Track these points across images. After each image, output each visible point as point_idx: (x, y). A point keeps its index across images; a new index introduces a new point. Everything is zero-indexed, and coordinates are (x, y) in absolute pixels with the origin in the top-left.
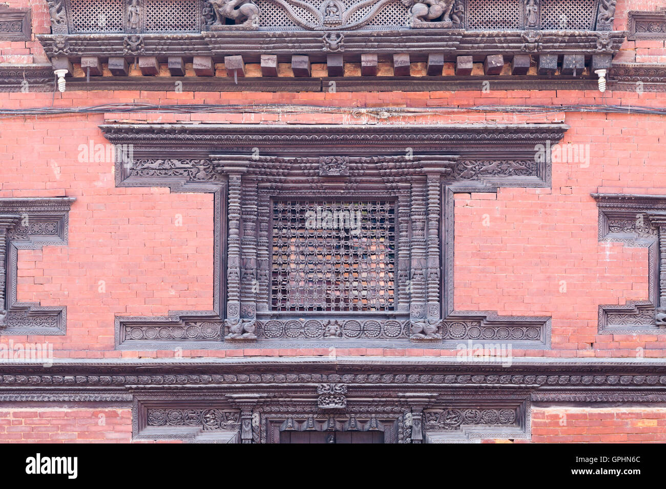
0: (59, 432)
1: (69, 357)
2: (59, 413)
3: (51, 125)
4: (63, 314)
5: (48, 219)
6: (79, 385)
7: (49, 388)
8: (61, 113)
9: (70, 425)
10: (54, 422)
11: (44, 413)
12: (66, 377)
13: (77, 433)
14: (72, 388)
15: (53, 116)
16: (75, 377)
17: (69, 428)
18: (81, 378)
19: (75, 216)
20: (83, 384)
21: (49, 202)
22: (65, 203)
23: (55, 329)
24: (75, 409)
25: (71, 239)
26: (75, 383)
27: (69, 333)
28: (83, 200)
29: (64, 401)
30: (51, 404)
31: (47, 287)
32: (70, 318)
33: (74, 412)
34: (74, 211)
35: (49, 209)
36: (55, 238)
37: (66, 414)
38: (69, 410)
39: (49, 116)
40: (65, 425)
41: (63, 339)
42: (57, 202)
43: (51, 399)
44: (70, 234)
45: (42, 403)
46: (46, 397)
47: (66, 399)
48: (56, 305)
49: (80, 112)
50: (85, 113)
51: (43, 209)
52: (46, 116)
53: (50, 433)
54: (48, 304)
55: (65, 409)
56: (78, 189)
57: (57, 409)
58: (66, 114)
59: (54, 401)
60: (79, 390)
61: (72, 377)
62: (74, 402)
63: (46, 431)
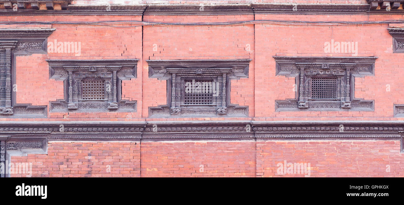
0: (372, 150)
1: (377, 120)
2: (372, 142)
3: (367, 28)
4: (373, 103)
5: (366, 65)
6: (380, 131)
7: (368, 132)
8: (372, 23)
9: (376, 147)
10: (370, 146)
11: (365, 142)
12: (375, 128)
13: (378, 150)
14: (378, 132)
15: (369, 24)
16: (379, 128)
17: (375, 148)
18: (381, 128)
19: (377, 63)
20: (381, 131)
21: (368, 58)
22: (374, 59)
23: (370, 109)
24: (378, 141)
25: (375, 73)
26: (379, 130)
27: (376, 111)
28: (380, 58)
29: (374, 138)
30: (368, 139)
31: (367, 92)
32: (376, 104)
33: (378, 142)
34: (376, 62)
35: (367, 61)
36: (369, 73)
37: (374, 143)
38: (376, 141)
39: (367, 25)
40: (374, 147)
41: (373, 113)
42: (371, 59)
43: (369, 137)
44: (376, 71)
45: (365, 138)
46: (367, 136)
47: (375, 137)
48: (370, 99)
49: (380, 23)
50: (381, 24)
51: (365, 61)
52: (366, 25)
53: (368, 150)
54: (367, 99)
55: (374, 141)
56: (378, 54)
57: (370, 141)
58: (374, 24)
59: (370, 138)
60: (380, 133)
61: (377, 128)
62: (378, 138)
63: (367, 149)
